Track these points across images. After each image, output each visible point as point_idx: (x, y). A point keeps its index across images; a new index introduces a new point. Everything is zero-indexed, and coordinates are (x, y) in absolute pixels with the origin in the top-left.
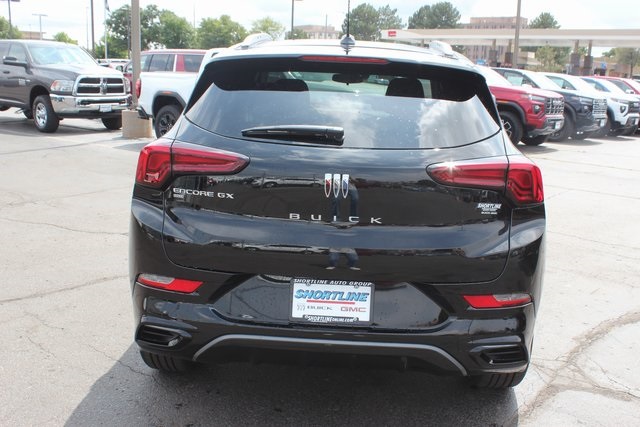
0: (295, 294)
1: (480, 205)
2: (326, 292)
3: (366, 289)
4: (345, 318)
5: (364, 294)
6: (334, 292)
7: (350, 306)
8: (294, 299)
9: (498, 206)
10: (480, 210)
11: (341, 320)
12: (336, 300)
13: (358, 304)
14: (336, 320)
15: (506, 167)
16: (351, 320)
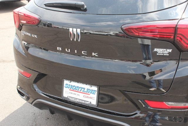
0: (65, 85)
1: (155, 50)
2: (77, 87)
3: (95, 88)
4: (85, 101)
5: (94, 91)
6: (81, 88)
7: (87, 95)
8: (64, 88)
9: (170, 51)
10: (156, 52)
11: (83, 102)
12: (81, 91)
13: (91, 95)
14: (81, 101)
15: (175, 26)
16: (88, 103)
